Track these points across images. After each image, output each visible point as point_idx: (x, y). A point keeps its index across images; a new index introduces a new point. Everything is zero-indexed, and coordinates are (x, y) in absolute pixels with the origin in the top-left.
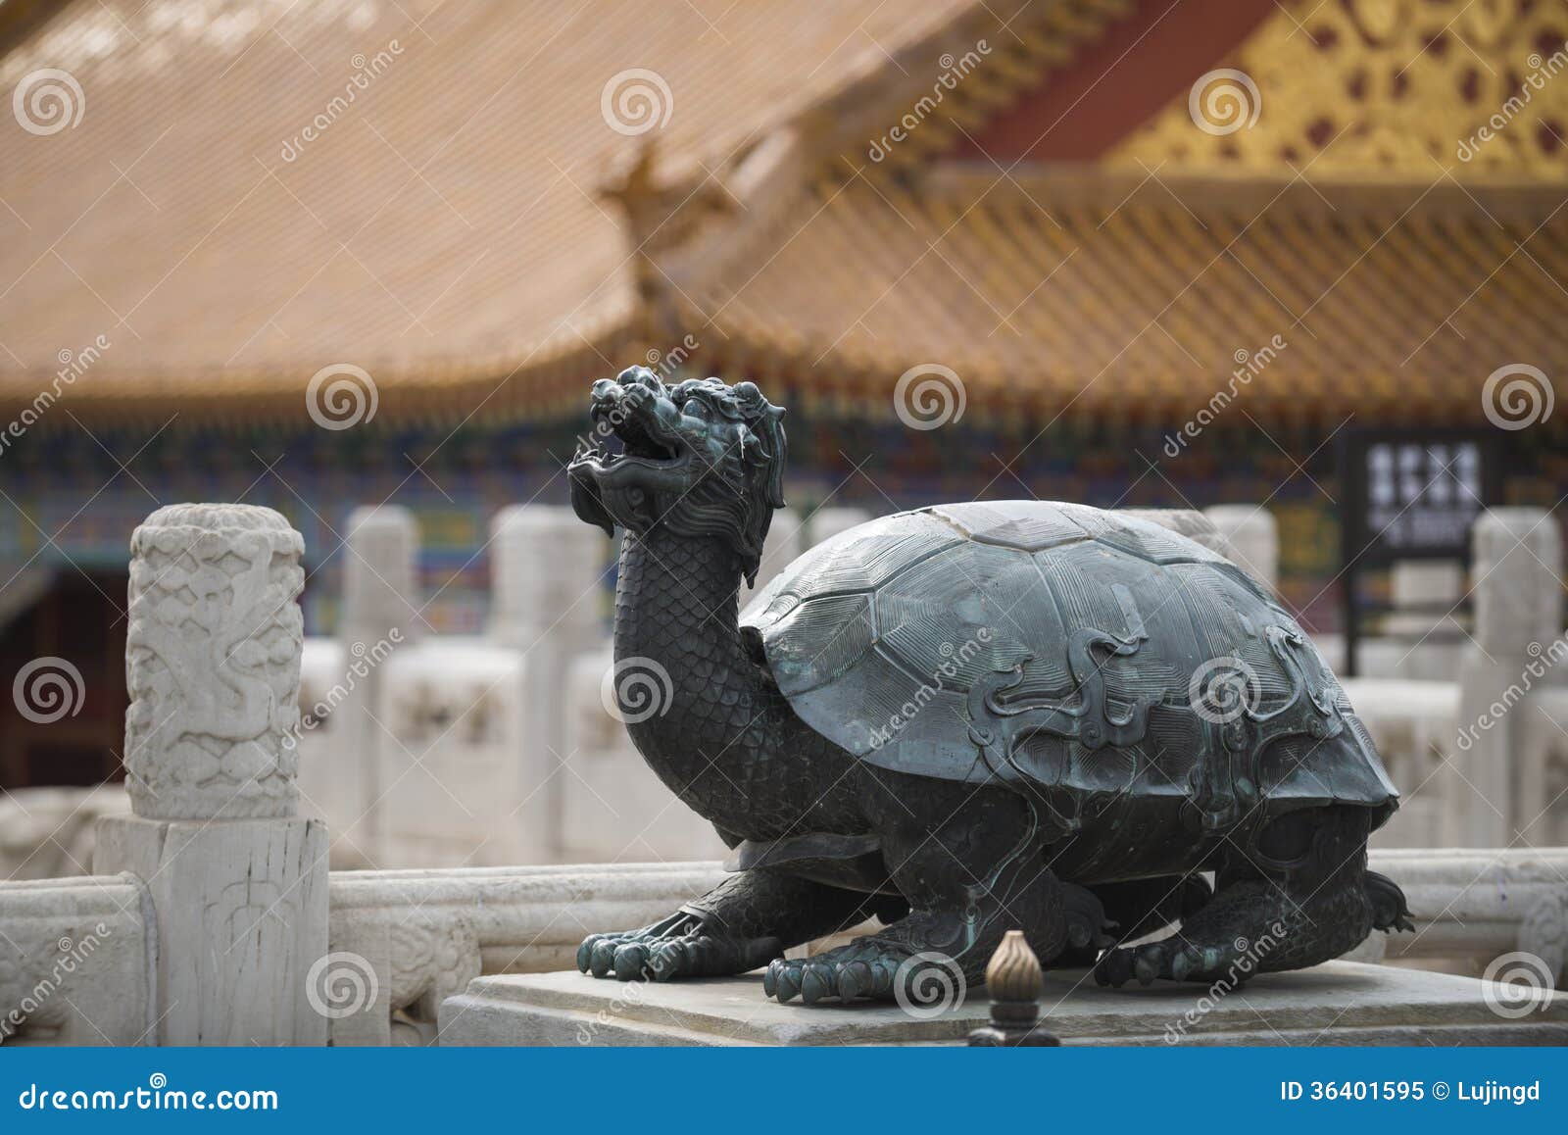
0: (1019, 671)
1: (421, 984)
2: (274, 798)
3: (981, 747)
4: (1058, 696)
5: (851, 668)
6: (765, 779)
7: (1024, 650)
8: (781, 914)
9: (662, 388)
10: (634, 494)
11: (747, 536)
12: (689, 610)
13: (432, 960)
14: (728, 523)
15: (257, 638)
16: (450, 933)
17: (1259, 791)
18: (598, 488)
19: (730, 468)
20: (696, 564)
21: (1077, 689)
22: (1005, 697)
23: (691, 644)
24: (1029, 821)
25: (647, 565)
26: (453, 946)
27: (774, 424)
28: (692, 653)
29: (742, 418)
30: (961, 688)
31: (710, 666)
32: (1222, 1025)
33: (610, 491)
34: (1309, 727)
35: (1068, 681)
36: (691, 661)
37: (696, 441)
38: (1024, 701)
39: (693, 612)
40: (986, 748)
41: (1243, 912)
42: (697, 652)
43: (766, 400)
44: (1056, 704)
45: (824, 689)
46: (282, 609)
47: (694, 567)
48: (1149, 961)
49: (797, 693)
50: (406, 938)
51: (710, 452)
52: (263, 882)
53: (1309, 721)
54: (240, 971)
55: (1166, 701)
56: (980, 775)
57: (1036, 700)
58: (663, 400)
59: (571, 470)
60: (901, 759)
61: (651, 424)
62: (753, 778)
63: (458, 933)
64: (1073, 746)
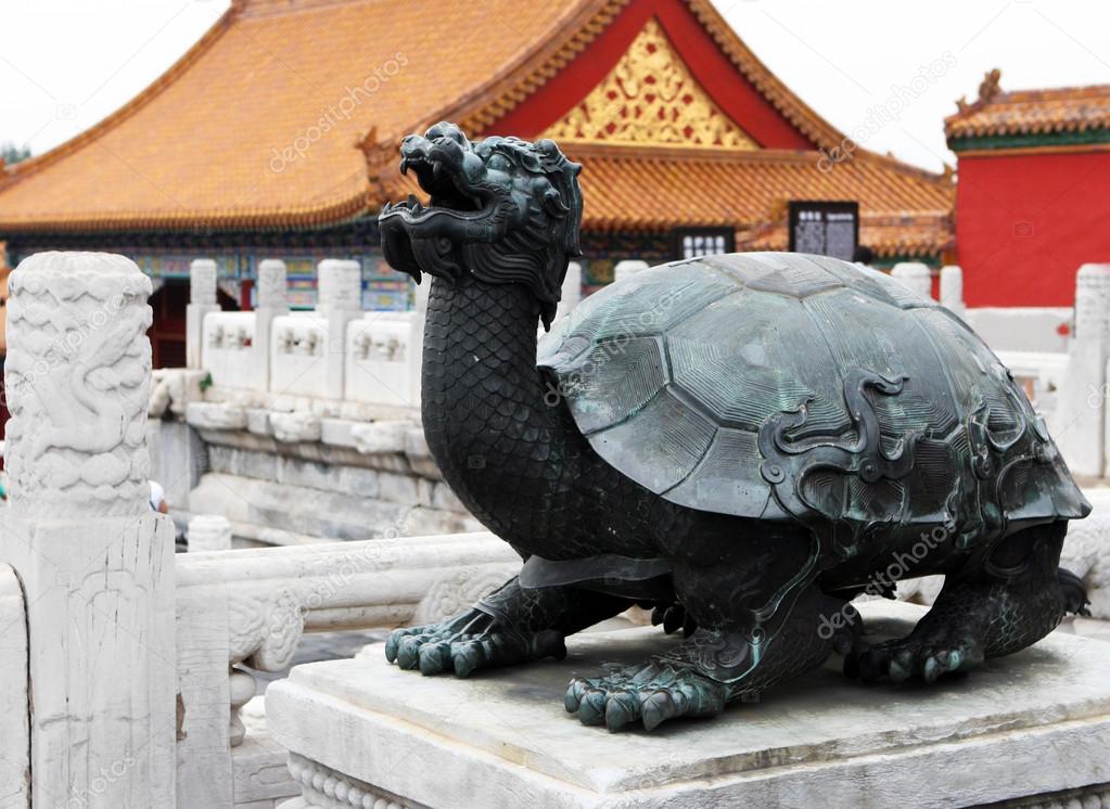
0: (804, 411)
1: (254, 644)
2: (127, 500)
3: (773, 485)
4: (836, 434)
5: (644, 407)
6: (563, 508)
7: (805, 390)
8: (563, 610)
9: (468, 143)
10: (443, 242)
11: (547, 283)
12: (493, 353)
13: (263, 624)
14: (531, 272)
15: (111, 366)
16: (277, 602)
17: (1002, 513)
18: (408, 236)
19: (533, 219)
20: (500, 309)
21: (855, 426)
22: (791, 436)
23: (495, 385)
24: (811, 549)
25: (454, 310)
26: (280, 613)
27: (572, 179)
28: (496, 393)
29: (544, 172)
30: (752, 428)
31: (512, 405)
32: (980, 730)
33: (420, 241)
34: (1036, 454)
35: (847, 420)
36: (495, 400)
37: (501, 192)
38: (810, 439)
39: (498, 355)
40: (777, 486)
41: (972, 613)
42: (501, 392)
43: (564, 156)
44: (836, 441)
45: (621, 427)
46: (132, 341)
47: (498, 312)
48: (901, 664)
49: (596, 432)
50: (241, 607)
51: (515, 204)
52: (118, 570)
53: (1035, 449)
54: (100, 644)
55: (928, 435)
56: (774, 511)
57: (819, 438)
58: (470, 155)
59: (382, 220)
60: (699, 497)
61: (459, 176)
62: (551, 509)
63: (284, 602)
64: (852, 480)
